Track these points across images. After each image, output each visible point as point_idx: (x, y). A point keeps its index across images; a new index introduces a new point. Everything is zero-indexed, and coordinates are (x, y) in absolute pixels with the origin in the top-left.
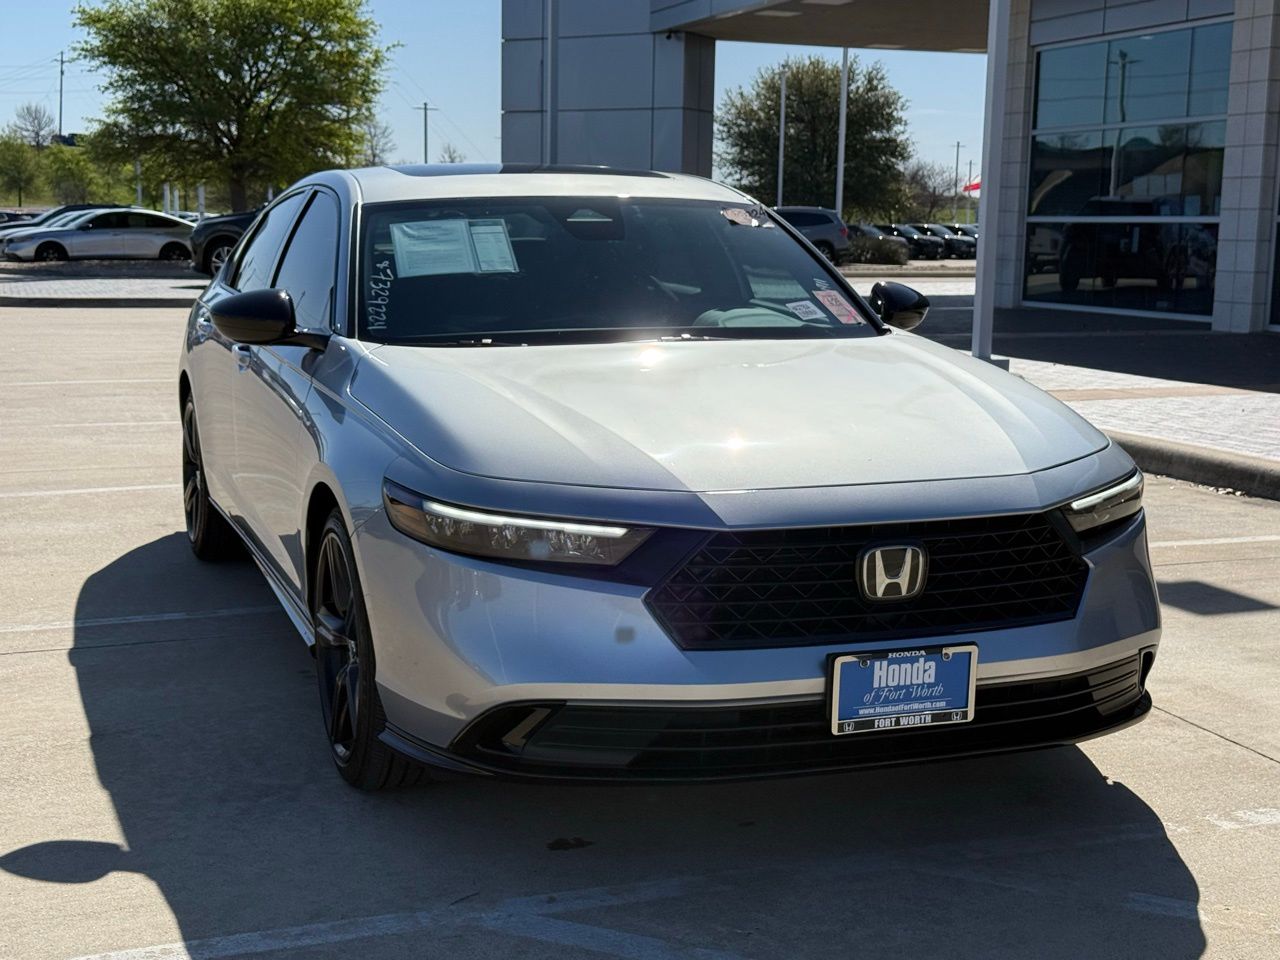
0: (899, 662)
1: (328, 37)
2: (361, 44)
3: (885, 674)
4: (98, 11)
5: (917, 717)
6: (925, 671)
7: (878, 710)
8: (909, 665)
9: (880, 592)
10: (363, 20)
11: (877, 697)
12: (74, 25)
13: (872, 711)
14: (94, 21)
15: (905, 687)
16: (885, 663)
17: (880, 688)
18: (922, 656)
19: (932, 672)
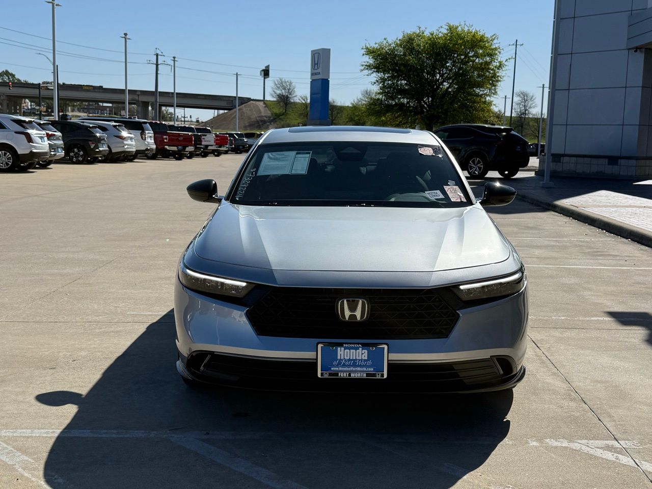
0: (350, 349)
1: (477, 56)
2: (492, 58)
3: (343, 353)
4: (374, 48)
5: (358, 374)
6: (362, 354)
7: (340, 369)
8: (354, 351)
9: (347, 317)
10: (494, 47)
11: (339, 363)
12: (363, 55)
13: (337, 369)
14: (371, 53)
15: (353, 360)
16: (343, 349)
17: (341, 359)
18: (360, 347)
19: (366, 354)
